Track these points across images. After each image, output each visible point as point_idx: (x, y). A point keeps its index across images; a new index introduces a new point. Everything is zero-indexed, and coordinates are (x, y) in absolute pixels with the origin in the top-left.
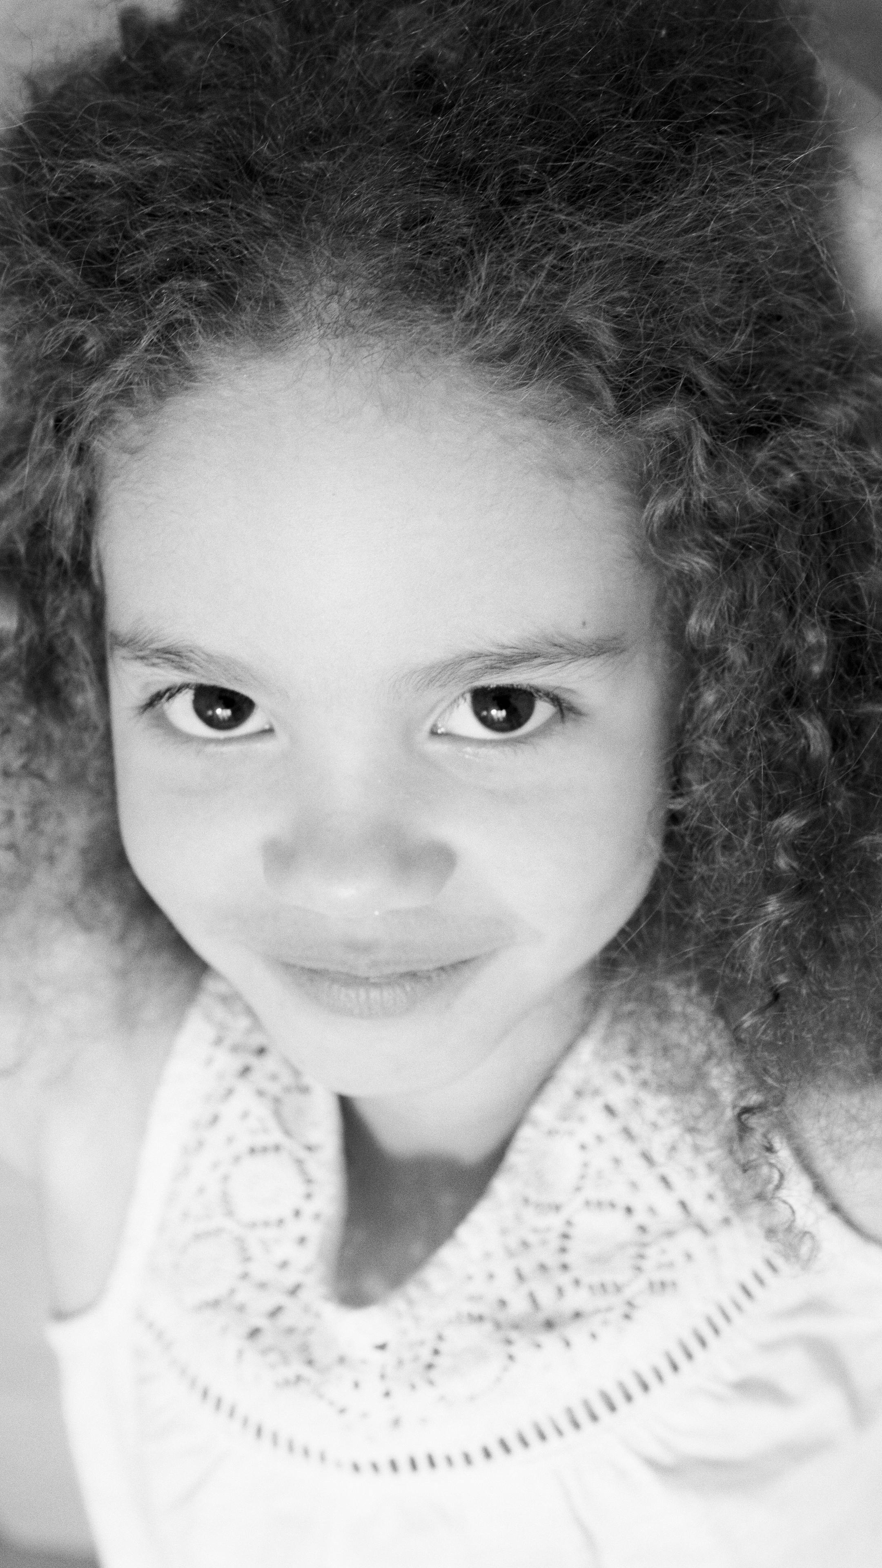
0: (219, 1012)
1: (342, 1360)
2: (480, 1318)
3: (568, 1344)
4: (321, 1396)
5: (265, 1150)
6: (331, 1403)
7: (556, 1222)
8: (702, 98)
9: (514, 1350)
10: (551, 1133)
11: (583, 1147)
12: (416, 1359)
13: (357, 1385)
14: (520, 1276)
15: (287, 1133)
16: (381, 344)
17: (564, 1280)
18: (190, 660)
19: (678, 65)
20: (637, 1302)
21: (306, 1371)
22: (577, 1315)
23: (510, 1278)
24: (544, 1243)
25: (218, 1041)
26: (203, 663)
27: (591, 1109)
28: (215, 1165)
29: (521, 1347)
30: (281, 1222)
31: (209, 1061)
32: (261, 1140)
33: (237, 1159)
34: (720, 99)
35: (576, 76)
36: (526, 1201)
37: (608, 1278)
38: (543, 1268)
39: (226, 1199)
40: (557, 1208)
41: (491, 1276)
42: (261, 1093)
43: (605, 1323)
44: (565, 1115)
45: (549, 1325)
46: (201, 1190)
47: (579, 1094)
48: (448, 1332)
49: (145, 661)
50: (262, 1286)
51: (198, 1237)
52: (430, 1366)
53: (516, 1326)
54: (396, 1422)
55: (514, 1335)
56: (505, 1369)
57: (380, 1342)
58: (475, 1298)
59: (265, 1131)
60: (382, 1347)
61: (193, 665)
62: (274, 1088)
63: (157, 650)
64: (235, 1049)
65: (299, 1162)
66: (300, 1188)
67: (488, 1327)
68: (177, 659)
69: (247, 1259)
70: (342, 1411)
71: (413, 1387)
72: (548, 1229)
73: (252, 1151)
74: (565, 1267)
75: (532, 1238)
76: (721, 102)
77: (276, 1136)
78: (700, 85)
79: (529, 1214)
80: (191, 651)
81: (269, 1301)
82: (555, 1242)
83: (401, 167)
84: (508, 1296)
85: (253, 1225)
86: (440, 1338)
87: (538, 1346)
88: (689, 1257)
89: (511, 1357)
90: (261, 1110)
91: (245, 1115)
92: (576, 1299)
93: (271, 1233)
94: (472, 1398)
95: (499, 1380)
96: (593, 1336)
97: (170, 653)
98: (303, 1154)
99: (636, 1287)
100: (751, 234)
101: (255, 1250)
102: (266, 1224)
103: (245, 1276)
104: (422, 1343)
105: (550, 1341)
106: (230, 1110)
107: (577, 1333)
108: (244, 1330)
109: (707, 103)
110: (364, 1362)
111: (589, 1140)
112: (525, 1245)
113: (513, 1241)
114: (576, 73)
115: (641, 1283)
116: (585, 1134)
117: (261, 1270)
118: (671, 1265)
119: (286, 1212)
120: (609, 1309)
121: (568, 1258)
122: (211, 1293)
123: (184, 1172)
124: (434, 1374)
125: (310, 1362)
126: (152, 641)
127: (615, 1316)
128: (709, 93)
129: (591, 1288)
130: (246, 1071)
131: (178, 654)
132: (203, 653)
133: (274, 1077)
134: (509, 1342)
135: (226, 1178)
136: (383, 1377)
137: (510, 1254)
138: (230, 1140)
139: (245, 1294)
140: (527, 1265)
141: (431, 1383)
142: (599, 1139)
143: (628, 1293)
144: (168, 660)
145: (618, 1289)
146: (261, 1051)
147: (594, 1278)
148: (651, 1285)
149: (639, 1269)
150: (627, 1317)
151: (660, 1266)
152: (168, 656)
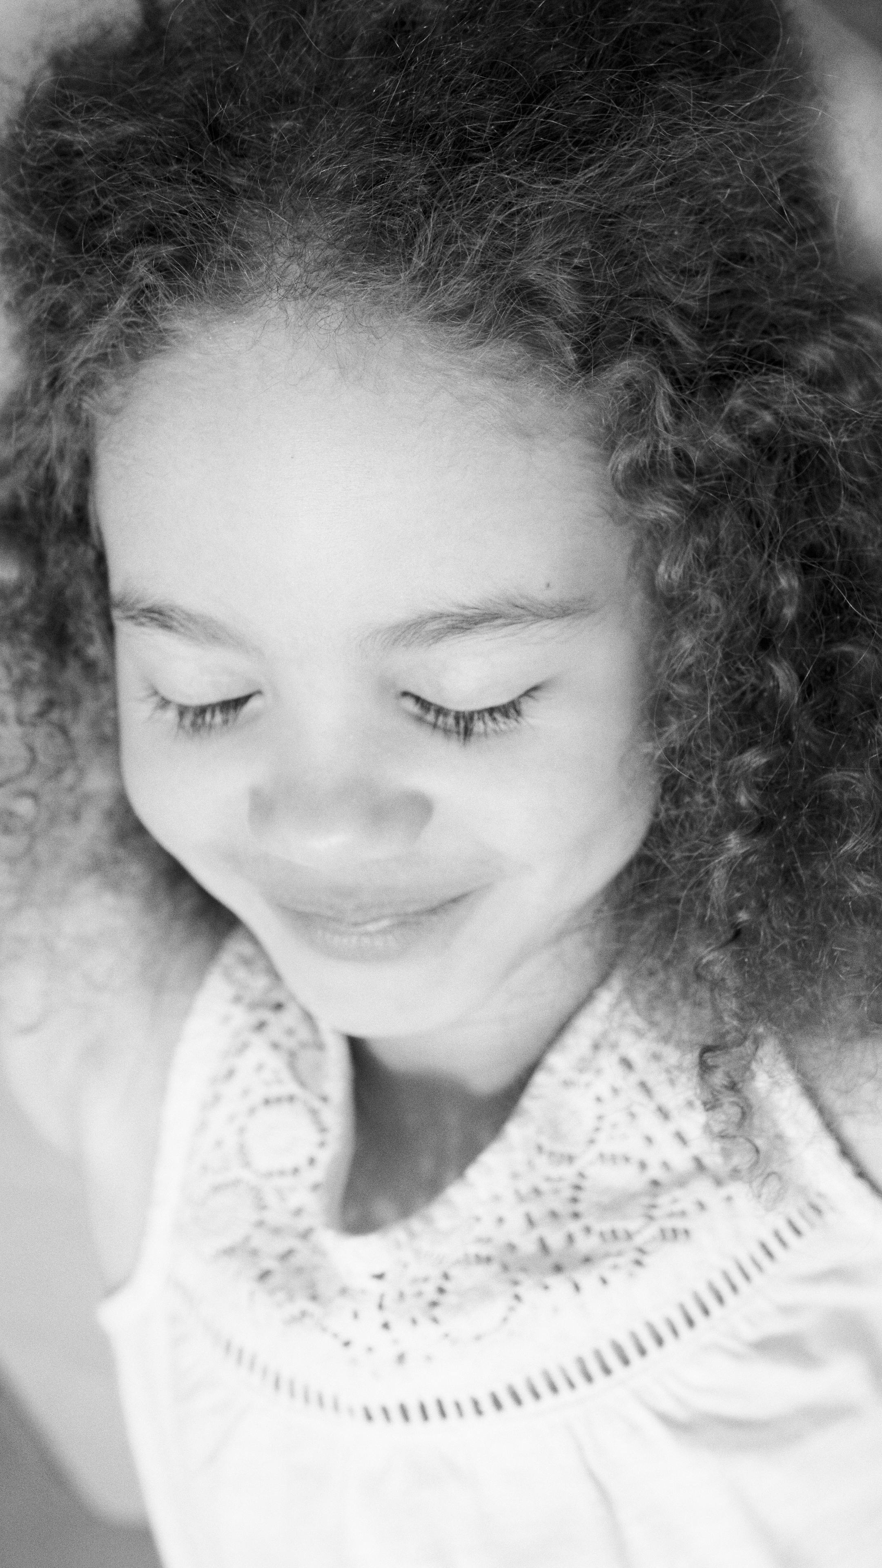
0: (241, 973)
1: (344, 1291)
2: (488, 1260)
3: (577, 1287)
4: (324, 1329)
5: (279, 1100)
6: (335, 1336)
7: (568, 1172)
8: (654, 43)
9: (520, 1290)
10: (567, 1084)
11: (599, 1099)
12: (420, 1294)
13: (356, 1315)
14: (531, 1222)
15: (302, 1084)
16: (339, 306)
17: (575, 1227)
18: (171, 617)
19: (631, 11)
20: (648, 1248)
21: (310, 1307)
22: (587, 1260)
23: (521, 1222)
24: (556, 1192)
25: (237, 999)
26: (183, 622)
27: (608, 1061)
28: (232, 1118)
29: (528, 1288)
30: (296, 1171)
31: (226, 1019)
32: (276, 1091)
33: (252, 1111)
34: (673, 42)
35: (531, 30)
36: (540, 1149)
37: (620, 1225)
38: (554, 1215)
39: (242, 1149)
40: (571, 1159)
41: (500, 1220)
42: (275, 1046)
43: (615, 1267)
44: (583, 1066)
45: (558, 1269)
46: (219, 1144)
47: (596, 1047)
48: (454, 1272)
49: (134, 621)
50: (277, 1231)
51: (217, 1189)
52: (434, 1304)
53: (524, 1269)
54: (401, 1358)
55: (521, 1276)
56: (512, 1309)
57: (378, 1271)
58: (481, 1240)
59: (279, 1081)
60: (380, 1277)
61: (175, 624)
62: (289, 1043)
63: (143, 610)
64: (254, 1006)
65: (314, 1113)
66: (314, 1137)
67: (495, 1267)
68: (161, 618)
69: (264, 1207)
70: (347, 1344)
71: (414, 1322)
72: (560, 1179)
73: (267, 1102)
74: (576, 1215)
75: (544, 1186)
76: (675, 45)
77: (291, 1087)
78: (654, 31)
79: (542, 1161)
80: (172, 610)
81: (281, 1245)
82: (568, 1193)
83: (360, 127)
84: (516, 1240)
85: (269, 1175)
86: (446, 1276)
87: (546, 1287)
88: (701, 1206)
89: (517, 1297)
90: (276, 1063)
91: (260, 1067)
92: (585, 1244)
93: (286, 1182)
94: (478, 1338)
95: (505, 1320)
96: (604, 1281)
97: (154, 612)
98: (317, 1104)
99: (647, 1234)
100: (707, 176)
101: (271, 1199)
102: (282, 1173)
103: (260, 1224)
104: (426, 1280)
105: (559, 1284)
106: (246, 1064)
107: (588, 1279)
108: (255, 1272)
109: (661, 47)
110: (363, 1292)
111: (606, 1093)
112: (537, 1192)
113: (524, 1187)
114: (531, 27)
115: (652, 1230)
116: (601, 1087)
117: (276, 1215)
118: (683, 1214)
119: (300, 1160)
120: (619, 1254)
121: (580, 1207)
122: (226, 1241)
123: (202, 1126)
124: (437, 1312)
125: (314, 1298)
126: (138, 601)
127: (624, 1261)
128: (662, 37)
129: (602, 1235)
130: (261, 1026)
131: (160, 613)
132: (183, 611)
133: (290, 1032)
134: (516, 1283)
135: (242, 1130)
136: (381, 1306)
137: (521, 1198)
138: (246, 1092)
139: (259, 1240)
140: (537, 1210)
141: (435, 1320)
142: (615, 1091)
143: (639, 1240)
144: (152, 619)
145: (629, 1236)
146: (278, 1007)
147: (606, 1226)
148: (663, 1232)
149: (651, 1218)
150: (638, 1263)
151: (671, 1215)
152: (152, 615)
